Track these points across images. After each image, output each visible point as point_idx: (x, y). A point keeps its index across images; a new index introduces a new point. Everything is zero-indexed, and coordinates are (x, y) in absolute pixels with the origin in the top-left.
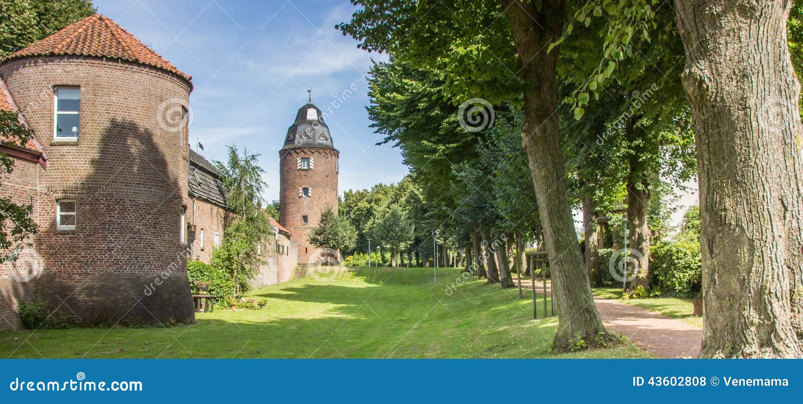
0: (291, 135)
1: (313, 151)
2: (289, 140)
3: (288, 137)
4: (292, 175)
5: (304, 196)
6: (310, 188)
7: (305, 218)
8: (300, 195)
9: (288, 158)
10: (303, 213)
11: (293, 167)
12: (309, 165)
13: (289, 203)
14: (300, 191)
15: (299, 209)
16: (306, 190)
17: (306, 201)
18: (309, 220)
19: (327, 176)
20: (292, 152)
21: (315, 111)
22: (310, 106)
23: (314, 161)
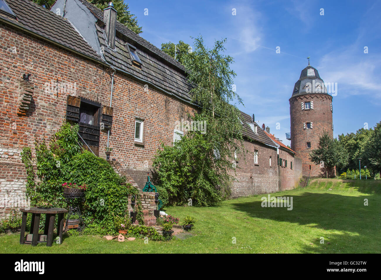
0: (297, 88)
1: (312, 96)
2: (295, 91)
3: (295, 89)
4: (298, 114)
5: (307, 128)
6: (312, 123)
7: (309, 144)
8: (305, 128)
9: (295, 103)
10: (307, 141)
11: (299, 109)
12: (310, 107)
13: (297, 134)
14: (304, 125)
15: (304, 138)
16: (308, 124)
17: (309, 132)
18: (311, 145)
19: (324, 114)
20: (298, 98)
21: (313, 70)
22: (309, 68)
23: (313, 103)
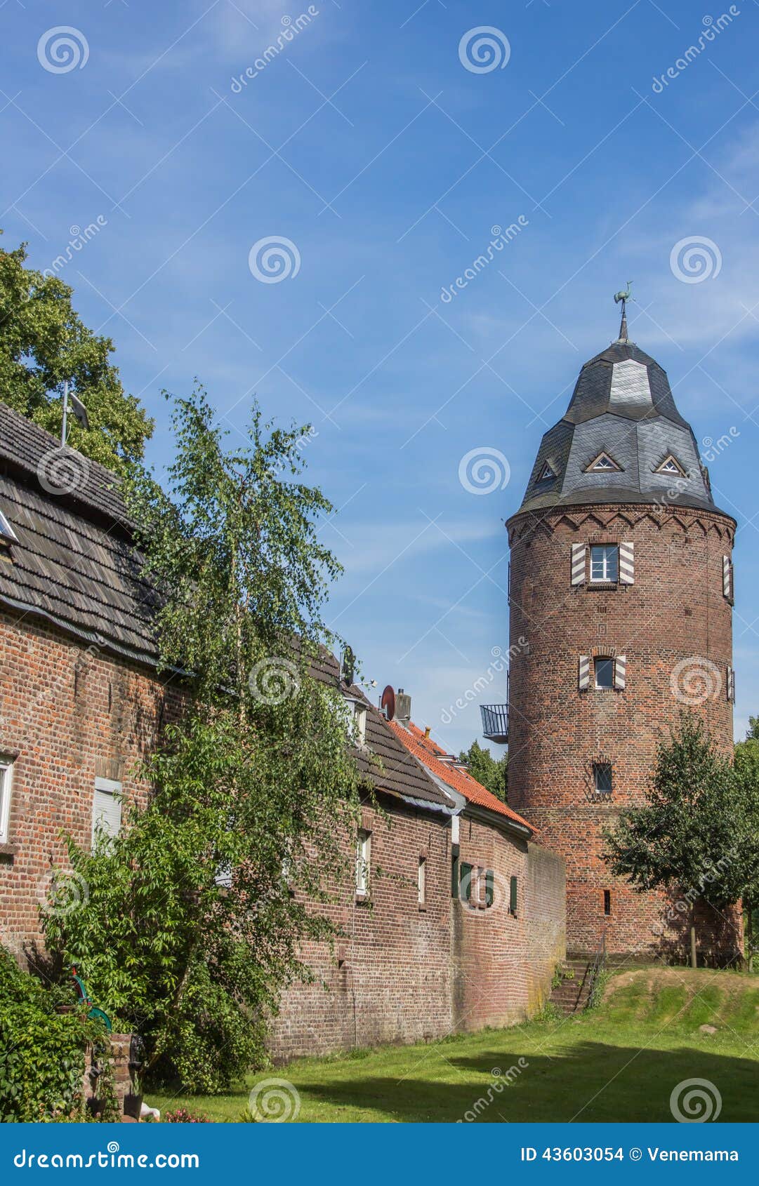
0: (550, 462)
1: (631, 516)
2: (543, 480)
3: (541, 466)
4: (552, 610)
5: (598, 687)
6: (623, 658)
7: (603, 774)
8: (584, 682)
9: (537, 544)
10: (594, 755)
11: (558, 578)
12: (615, 570)
13: (540, 716)
14: (584, 670)
15: (579, 737)
16: (603, 665)
17: (605, 706)
18: (616, 780)
19: (688, 612)
20: (553, 521)
21: (643, 370)
22: (623, 352)
23: (635, 552)
